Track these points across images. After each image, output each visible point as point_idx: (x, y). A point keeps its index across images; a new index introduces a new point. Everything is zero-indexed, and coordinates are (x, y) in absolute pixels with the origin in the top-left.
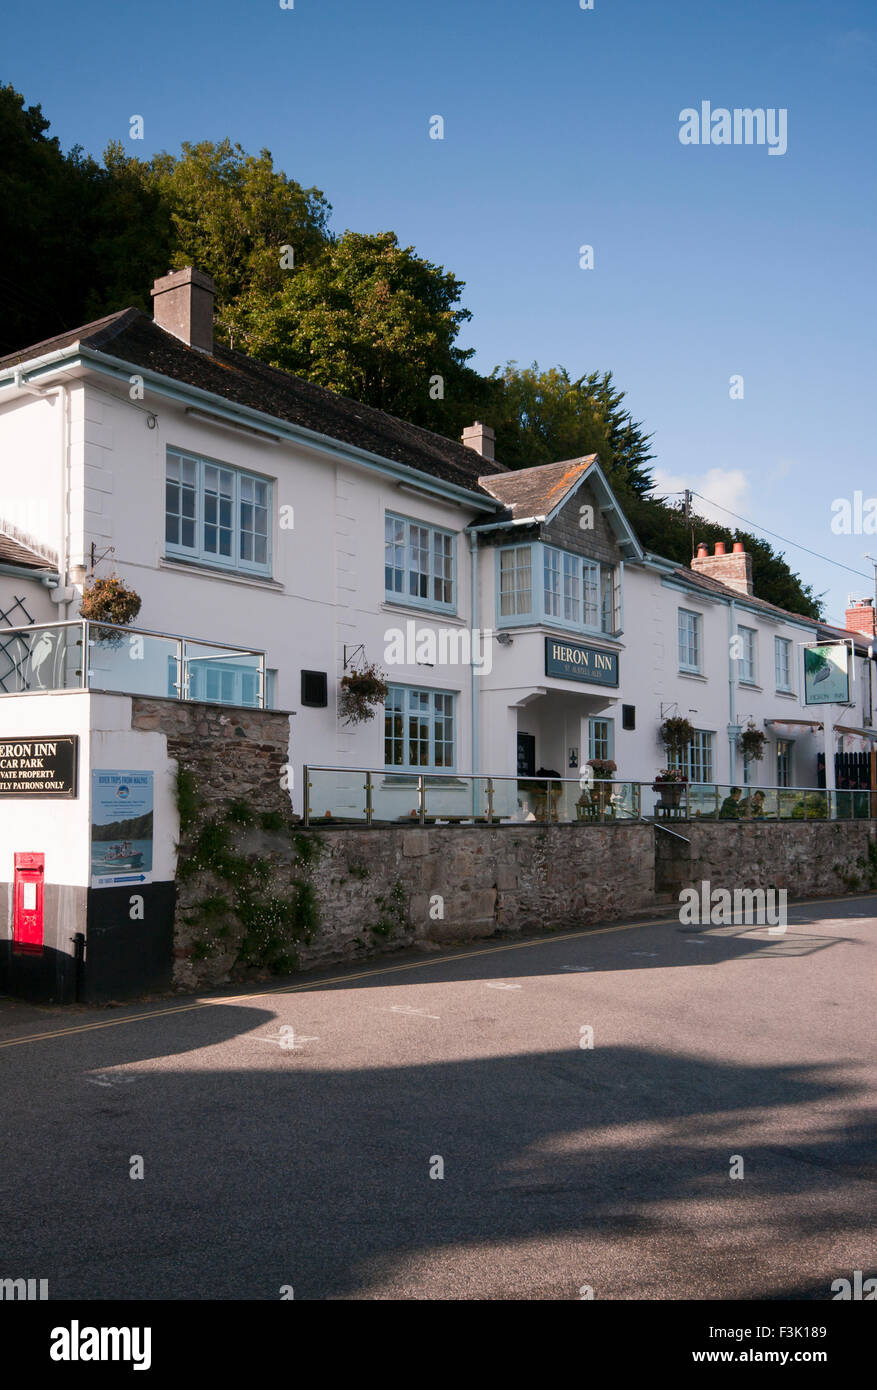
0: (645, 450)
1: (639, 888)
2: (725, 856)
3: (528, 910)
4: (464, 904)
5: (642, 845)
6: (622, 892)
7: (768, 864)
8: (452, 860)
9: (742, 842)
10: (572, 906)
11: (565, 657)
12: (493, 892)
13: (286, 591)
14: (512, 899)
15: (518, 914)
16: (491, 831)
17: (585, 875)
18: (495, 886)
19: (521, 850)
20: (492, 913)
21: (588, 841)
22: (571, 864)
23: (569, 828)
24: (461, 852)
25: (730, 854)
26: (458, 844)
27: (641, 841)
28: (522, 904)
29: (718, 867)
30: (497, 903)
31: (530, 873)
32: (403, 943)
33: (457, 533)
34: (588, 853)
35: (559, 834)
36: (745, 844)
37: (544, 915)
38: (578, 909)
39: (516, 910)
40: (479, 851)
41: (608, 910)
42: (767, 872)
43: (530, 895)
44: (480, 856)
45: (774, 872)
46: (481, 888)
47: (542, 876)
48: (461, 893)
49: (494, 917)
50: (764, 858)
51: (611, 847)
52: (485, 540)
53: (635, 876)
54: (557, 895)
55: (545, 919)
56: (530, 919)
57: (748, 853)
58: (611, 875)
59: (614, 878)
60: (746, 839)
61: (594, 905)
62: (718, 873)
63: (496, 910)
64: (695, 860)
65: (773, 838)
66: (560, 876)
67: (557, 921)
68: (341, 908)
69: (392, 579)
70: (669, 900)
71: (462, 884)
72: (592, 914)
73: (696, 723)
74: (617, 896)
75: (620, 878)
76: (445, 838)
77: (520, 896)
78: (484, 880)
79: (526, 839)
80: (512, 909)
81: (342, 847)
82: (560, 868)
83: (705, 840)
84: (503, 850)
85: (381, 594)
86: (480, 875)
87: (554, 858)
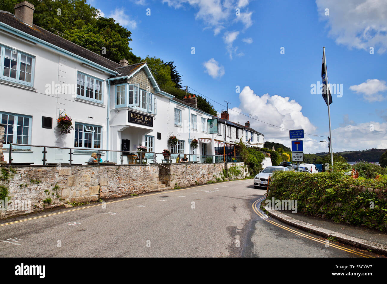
0: (180, 79)
1: (153, 183)
2: (182, 173)
3: (113, 192)
4: (86, 191)
5: (154, 171)
6: (147, 185)
7: (195, 175)
8: (81, 177)
9: (187, 169)
10: (129, 190)
11: (135, 117)
12: (98, 187)
13: (37, 91)
14: (106, 188)
15: (108, 193)
16: (98, 167)
17: (134, 180)
18: (99, 184)
19: (109, 173)
20: (98, 193)
21: (135, 170)
22: (129, 177)
23: (128, 166)
24: (85, 174)
25: (183, 173)
26: (84, 171)
27: (154, 170)
28: (110, 190)
29: (179, 177)
30: (100, 190)
31: (113, 180)
32: (59, 205)
33: (103, 81)
34: (135, 174)
35: (124, 168)
36: (188, 170)
37: (118, 193)
38: (131, 191)
39: (107, 192)
40: (93, 173)
41: (142, 190)
42: (194, 177)
43: (112, 187)
44: (93, 175)
45: (197, 177)
46: (93, 185)
47: (118, 181)
48: (85, 187)
49: (98, 194)
50: (193, 174)
51: (143, 172)
52: (112, 83)
53: (152, 180)
54: (123, 187)
55: (119, 194)
56: (113, 194)
57: (188, 172)
58: (143, 180)
59: (145, 181)
60: (188, 169)
61: (137, 189)
62: (179, 178)
63: (99, 192)
64: (172, 175)
65: (196, 168)
66: (125, 181)
67: (123, 195)
68: (26, 195)
69: (80, 91)
70: (165, 186)
71: (85, 184)
72: (136, 192)
73: (178, 138)
74: (145, 186)
75: (146, 181)
76: (78, 169)
77: (109, 188)
78: (94, 183)
79: (112, 169)
80: (106, 192)
81: (26, 173)
82: (125, 178)
83: (175, 169)
84: (103, 173)
85: (76, 96)
86: (93, 181)
87: (122, 175)
